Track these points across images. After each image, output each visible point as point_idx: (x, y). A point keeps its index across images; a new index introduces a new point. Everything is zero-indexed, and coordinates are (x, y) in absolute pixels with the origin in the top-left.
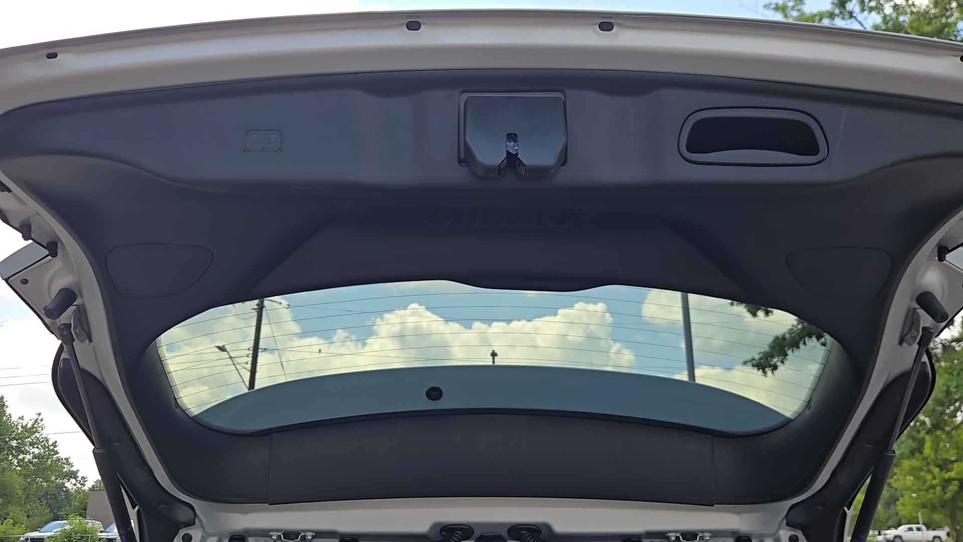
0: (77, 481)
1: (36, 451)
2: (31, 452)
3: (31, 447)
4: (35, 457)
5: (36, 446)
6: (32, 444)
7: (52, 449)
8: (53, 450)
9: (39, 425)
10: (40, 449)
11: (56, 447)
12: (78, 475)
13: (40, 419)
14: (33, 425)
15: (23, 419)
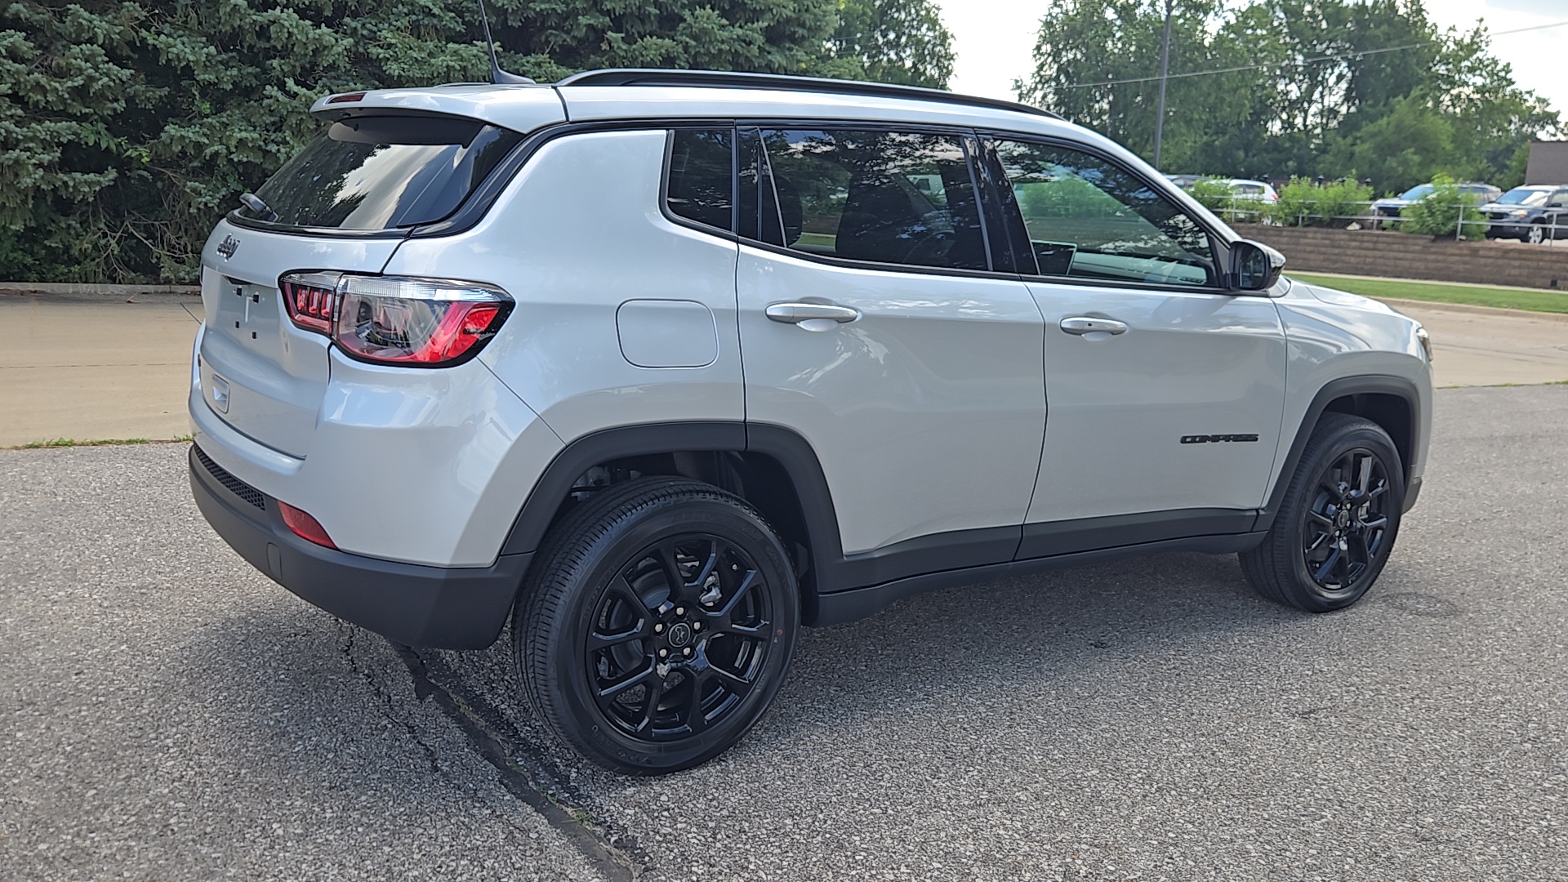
0: (1557, 129)
1: (1479, 81)
2: (1470, 83)
3: (1470, 76)
4: (1478, 90)
5: (1478, 72)
6: (1472, 70)
7: (1501, 77)
8: (1505, 78)
9: (1482, 38)
10: (1485, 78)
11: (1511, 71)
12: (1558, 119)
13: (1482, 28)
14: (1473, 38)
15: (1455, 30)
